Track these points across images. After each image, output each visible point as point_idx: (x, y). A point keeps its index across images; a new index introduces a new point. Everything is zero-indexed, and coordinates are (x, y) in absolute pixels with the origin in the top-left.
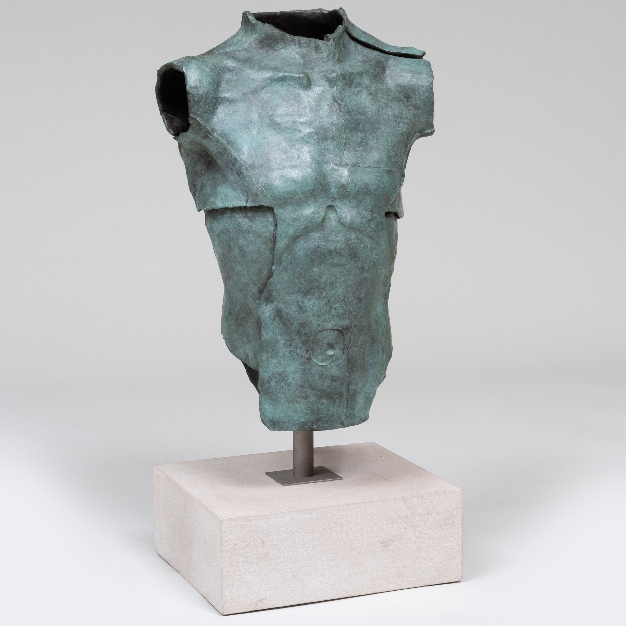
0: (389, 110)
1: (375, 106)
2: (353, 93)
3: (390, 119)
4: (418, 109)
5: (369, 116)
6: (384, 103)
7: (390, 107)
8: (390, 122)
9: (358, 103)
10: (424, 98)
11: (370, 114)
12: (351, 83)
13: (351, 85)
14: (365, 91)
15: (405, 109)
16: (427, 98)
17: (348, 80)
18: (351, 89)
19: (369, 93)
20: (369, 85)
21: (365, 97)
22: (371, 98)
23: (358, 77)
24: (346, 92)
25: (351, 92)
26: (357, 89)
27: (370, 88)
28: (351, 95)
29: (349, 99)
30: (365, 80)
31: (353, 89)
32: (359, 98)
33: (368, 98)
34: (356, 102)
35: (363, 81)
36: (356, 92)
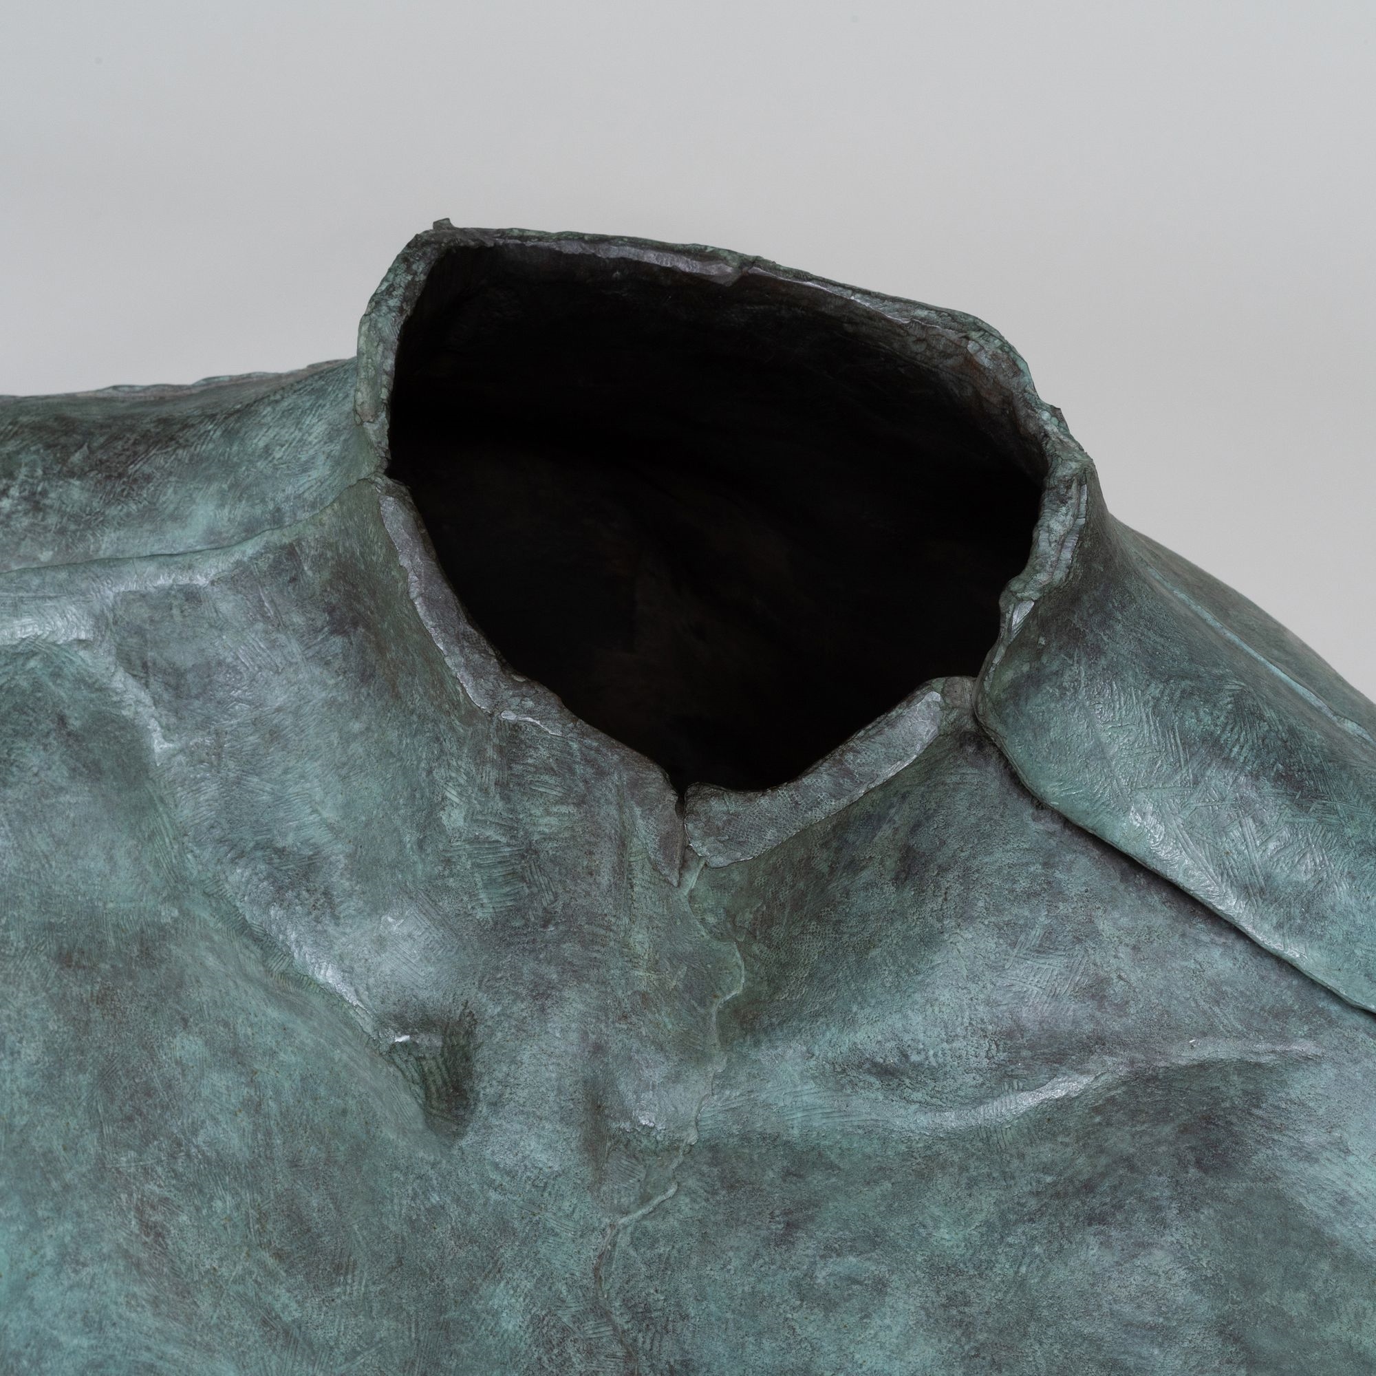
17: (765, 1193)
18: (786, 1256)
19: (945, 1317)
20: (965, 1264)
21: (896, 1330)
22: (950, 1351)
23: (878, 1190)
24: (729, 1267)
25: (775, 1275)
26: (846, 1265)
27: (963, 1285)
28: (772, 1297)
29: (731, 1325)
30: (936, 1220)
31: (807, 1256)
32: (839, 1328)
33: (926, 1345)
34: (802, 1352)
35: (912, 1225)
36: (831, 1280)
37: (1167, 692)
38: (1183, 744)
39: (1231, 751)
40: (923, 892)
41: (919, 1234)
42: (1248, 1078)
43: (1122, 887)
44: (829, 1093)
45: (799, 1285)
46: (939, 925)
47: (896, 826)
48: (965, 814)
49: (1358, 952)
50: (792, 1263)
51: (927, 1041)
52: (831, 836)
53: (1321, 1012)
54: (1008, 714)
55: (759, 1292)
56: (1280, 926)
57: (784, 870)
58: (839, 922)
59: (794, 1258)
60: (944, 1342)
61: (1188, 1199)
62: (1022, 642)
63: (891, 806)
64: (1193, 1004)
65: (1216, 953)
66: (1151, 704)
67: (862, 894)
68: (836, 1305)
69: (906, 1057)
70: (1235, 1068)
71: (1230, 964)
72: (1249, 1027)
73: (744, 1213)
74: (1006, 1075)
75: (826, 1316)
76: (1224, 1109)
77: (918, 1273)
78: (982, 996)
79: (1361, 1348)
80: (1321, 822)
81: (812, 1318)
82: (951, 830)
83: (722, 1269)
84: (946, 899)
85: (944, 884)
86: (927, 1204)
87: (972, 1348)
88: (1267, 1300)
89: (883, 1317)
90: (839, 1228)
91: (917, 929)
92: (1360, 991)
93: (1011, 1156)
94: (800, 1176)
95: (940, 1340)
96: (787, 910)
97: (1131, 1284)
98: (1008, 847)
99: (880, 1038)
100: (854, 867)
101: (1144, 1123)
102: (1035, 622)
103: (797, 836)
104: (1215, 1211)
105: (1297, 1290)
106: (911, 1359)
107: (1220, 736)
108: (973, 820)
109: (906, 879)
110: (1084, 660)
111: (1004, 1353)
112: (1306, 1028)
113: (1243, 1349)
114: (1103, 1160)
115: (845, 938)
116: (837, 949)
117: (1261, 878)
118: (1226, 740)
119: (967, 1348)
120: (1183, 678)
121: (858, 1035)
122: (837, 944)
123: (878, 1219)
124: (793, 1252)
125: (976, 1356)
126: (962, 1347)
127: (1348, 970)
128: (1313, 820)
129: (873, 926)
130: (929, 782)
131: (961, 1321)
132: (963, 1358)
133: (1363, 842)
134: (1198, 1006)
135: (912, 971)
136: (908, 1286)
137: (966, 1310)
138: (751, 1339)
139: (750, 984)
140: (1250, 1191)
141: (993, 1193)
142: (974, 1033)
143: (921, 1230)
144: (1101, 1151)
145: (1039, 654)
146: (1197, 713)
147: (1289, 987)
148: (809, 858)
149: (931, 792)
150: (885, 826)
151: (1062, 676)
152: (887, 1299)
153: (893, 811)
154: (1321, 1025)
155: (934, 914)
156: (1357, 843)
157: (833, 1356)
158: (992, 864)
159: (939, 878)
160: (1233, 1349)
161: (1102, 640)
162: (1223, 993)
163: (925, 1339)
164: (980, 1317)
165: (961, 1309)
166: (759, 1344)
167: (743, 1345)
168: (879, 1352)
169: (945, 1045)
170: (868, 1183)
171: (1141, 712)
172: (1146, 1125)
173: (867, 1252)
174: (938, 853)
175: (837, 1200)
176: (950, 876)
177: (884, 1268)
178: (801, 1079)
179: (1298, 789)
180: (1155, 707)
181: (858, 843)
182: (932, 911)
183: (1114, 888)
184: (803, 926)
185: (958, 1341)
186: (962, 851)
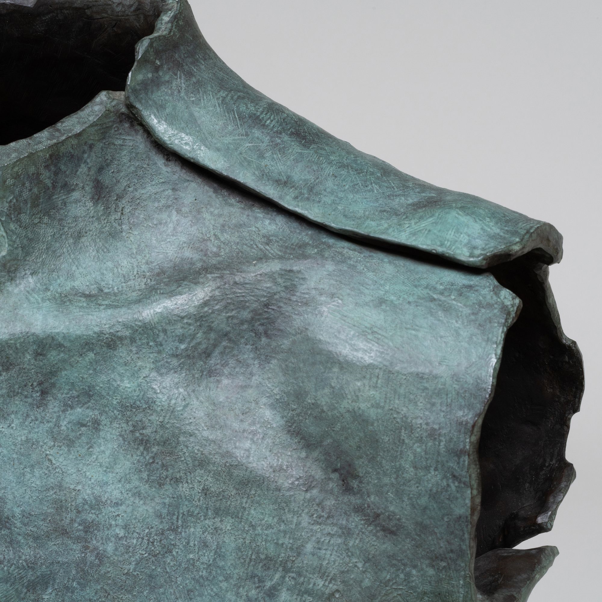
0: (227, 524)
1: (157, 500)
2: (50, 432)
3: (222, 568)
4: (392, 533)
5: (110, 548)
6: (205, 491)
7: (235, 516)
8: (224, 585)
9: (67, 480)
10: (419, 495)
11: (117, 536)
12: (46, 385)
13: (44, 393)
14: (115, 425)
15: (316, 527)
16: (434, 496)
17: (26, 370)
18: (43, 414)
19: (133, 439)
20: (140, 401)
21: (108, 453)
22: (139, 461)
23: (87, 359)
24: (12, 425)
25: (38, 428)
26: (77, 414)
27: (140, 416)
28: (38, 442)
29: (16, 462)
30: (121, 375)
31: (55, 412)
32: (76, 457)
33: (125, 460)
34: (57, 474)
35: (109, 380)
36: (69, 426)
37: (230, 95)
38: (239, 118)
39: (266, 122)
40: (109, 208)
41: (113, 385)
42: (287, 279)
43: (214, 195)
44: (57, 306)
45: (52, 432)
46: (120, 228)
47: (89, 166)
48: (128, 165)
49: (339, 207)
50: (47, 418)
51: (114, 284)
52: (50, 162)
53: (324, 243)
54: (142, 98)
55: (30, 439)
56: (296, 198)
57: (24, 178)
58: (62, 219)
59: (48, 415)
60: (135, 456)
61: (263, 357)
62: (145, 60)
63: (84, 152)
64: (255, 247)
65: (267, 222)
66: (221, 99)
67: (74, 205)
68: (73, 442)
69: (102, 291)
70: (279, 274)
71: (274, 227)
72: (285, 253)
73: (17, 386)
74: (154, 289)
75: (69, 450)
76: (276, 300)
77: (115, 412)
78: (144, 261)
79: (360, 412)
80: (316, 152)
81: (61, 452)
82: (122, 174)
83: (9, 427)
84: (122, 214)
85: (121, 206)
86: (116, 366)
87: (150, 458)
88: (309, 401)
89: (100, 446)
90: (69, 389)
91: (107, 228)
92: (341, 222)
93: (159, 331)
94: (44, 355)
95: (132, 455)
96: (29, 206)
97: (236, 408)
98: (153, 183)
99: (88, 284)
100: (68, 188)
101: (233, 310)
102: (152, 50)
103: (28, 157)
104: (278, 360)
105: (323, 388)
106: (118, 470)
107: (259, 116)
108: (133, 169)
109: (98, 199)
110: (183, 77)
111: (168, 458)
112: (316, 250)
113: (301, 439)
114: (212, 335)
115: (66, 229)
116: (61, 235)
117: (285, 177)
118: (263, 118)
119: (147, 458)
120: (239, 92)
121: (76, 283)
122: (61, 232)
123: (89, 380)
124: (47, 411)
125: (153, 462)
126: (145, 458)
127: (334, 215)
128: (312, 152)
129: (81, 225)
130: (104, 141)
131: (142, 440)
132: (146, 465)
133: (340, 163)
134: (257, 247)
135: (105, 250)
136: (111, 423)
137: (144, 431)
138: (28, 470)
139: (10, 248)
140: (294, 342)
141: (152, 356)
142: (139, 277)
143: (114, 383)
144: (210, 329)
145: (157, 69)
146: (247, 105)
147: (307, 235)
148: (38, 174)
149: (107, 148)
150: (83, 165)
151: (171, 84)
152: (101, 433)
153: (86, 156)
154: (324, 248)
155: (116, 221)
156: (337, 163)
157: (74, 475)
158: (146, 194)
159: (117, 201)
160: (296, 441)
161: (193, 70)
162: (270, 240)
163: (124, 456)
164: (153, 435)
165: (141, 431)
166: (32, 472)
167: (24, 475)
168: (100, 469)
169: (124, 284)
170: (81, 355)
171: (215, 101)
172: (234, 312)
173: (86, 403)
174: (116, 187)
175: (66, 370)
176: (124, 202)
177: (97, 412)
178: (42, 301)
179: (303, 139)
180: (223, 101)
181: (67, 173)
182: (115, 220)
183: (210, 197)
184: (40, 218)
185: (142, 453)
186: (129, 187)
